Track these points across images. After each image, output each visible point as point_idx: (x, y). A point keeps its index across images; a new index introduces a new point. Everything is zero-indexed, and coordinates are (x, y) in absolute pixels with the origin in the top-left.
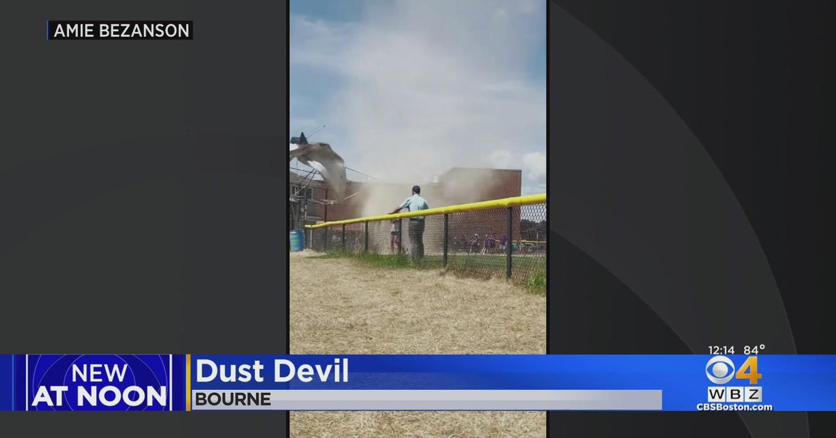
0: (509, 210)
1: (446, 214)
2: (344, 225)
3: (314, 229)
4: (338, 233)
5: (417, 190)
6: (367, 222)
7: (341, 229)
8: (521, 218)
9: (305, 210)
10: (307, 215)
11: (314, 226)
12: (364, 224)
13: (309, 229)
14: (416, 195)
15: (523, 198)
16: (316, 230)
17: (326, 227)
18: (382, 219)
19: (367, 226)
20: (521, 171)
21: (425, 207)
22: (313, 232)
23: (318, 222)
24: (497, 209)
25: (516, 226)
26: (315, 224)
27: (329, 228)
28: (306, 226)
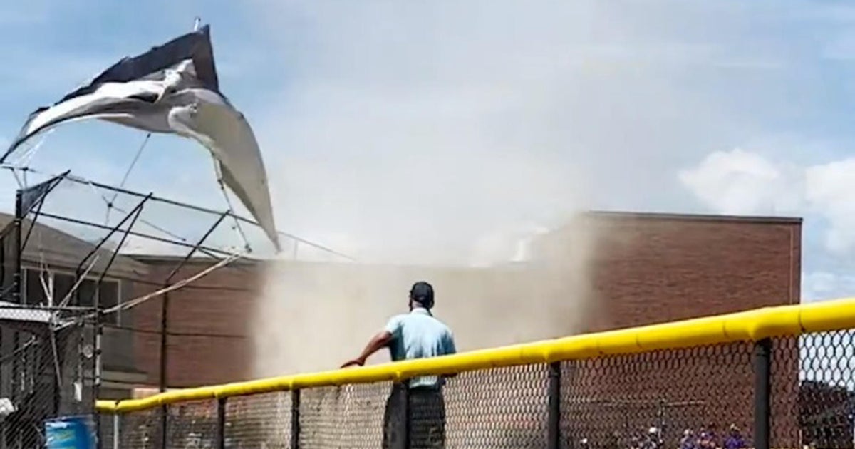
0: (760, 350)
1: (556, 365)
2: (223, 399)
3: (124, 413)
4: (202, 427)
5: (423, 297)
6: (296, 390)
7: (211, 413)
8: (802, 377)
9: (95, 353)
10: (104, 368)
11: (123, 404)
12: (288, 397)
13: (108, 412)
14: (419, 312)
15: (810, 307)
16: (131, 417)
17: (165, 406)
18: (347, 381)
19: (296, 401)
20: (797, 223)
21: (446, 347)
22: (121, 425)
23: (137, 390)
24: (722, 345)
25: (784, 401)
26: (129, 396)
27: (175, 412)
28: (100, 404)
